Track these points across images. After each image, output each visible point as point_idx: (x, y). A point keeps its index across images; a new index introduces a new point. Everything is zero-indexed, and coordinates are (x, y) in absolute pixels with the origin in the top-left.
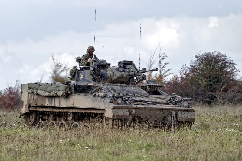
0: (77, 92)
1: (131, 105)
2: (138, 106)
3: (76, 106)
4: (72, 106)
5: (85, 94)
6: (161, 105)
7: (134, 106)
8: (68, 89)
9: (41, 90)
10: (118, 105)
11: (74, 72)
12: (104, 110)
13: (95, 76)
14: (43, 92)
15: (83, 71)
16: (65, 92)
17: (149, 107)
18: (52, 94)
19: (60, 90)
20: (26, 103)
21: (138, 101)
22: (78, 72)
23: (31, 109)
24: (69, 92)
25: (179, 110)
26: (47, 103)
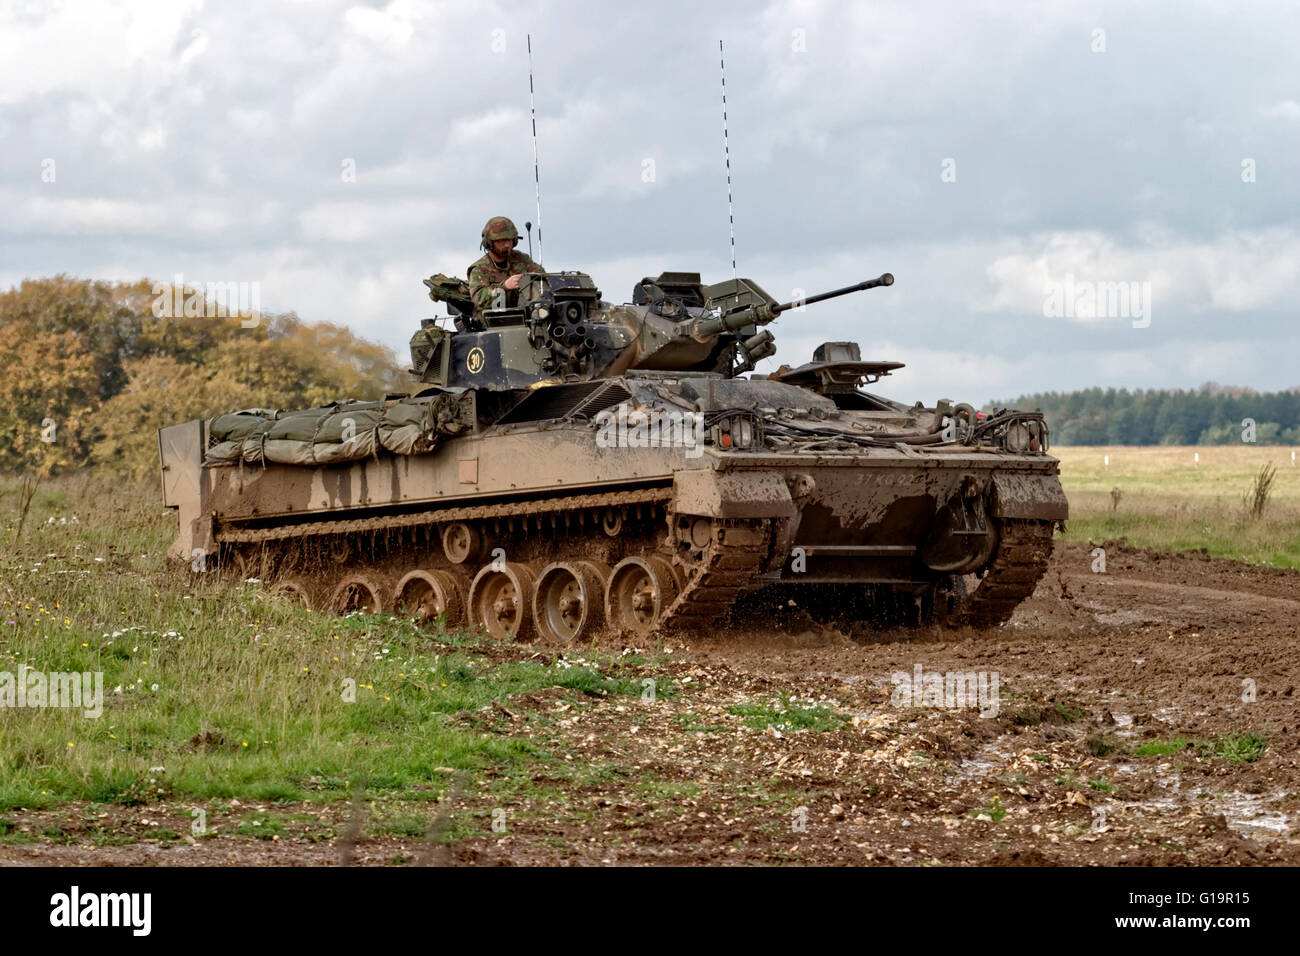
0: (490, 424)
1: (796, 453)
2: (826, 455)
3: (491, 486)
4: (469, 492)
5: (542, 423)
6: (916, 447)
7: (805, 453)
8: (447, 411)
9: (285, 437)
10: (741, 455)
11: (436, 341)
12: (667, 483)
13: (558, 346)
14: (301, 443)
15: (480, 334)
16: (428, 427)
17: (870, 457)
18: (353, 450)
19: (402, 420)
20: (197, 513)
21: (820, 435)
22: (452, 343)
23: (228, 537)
24: (453, 428)
25: (998, 468)
26: (318, 497)
